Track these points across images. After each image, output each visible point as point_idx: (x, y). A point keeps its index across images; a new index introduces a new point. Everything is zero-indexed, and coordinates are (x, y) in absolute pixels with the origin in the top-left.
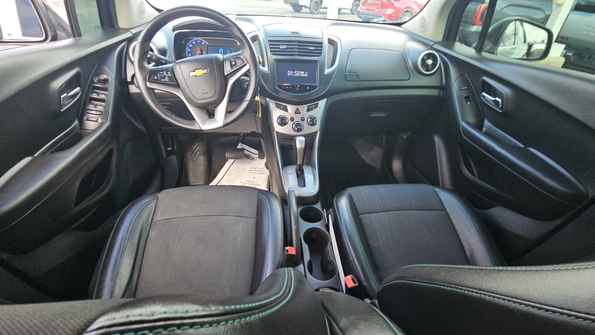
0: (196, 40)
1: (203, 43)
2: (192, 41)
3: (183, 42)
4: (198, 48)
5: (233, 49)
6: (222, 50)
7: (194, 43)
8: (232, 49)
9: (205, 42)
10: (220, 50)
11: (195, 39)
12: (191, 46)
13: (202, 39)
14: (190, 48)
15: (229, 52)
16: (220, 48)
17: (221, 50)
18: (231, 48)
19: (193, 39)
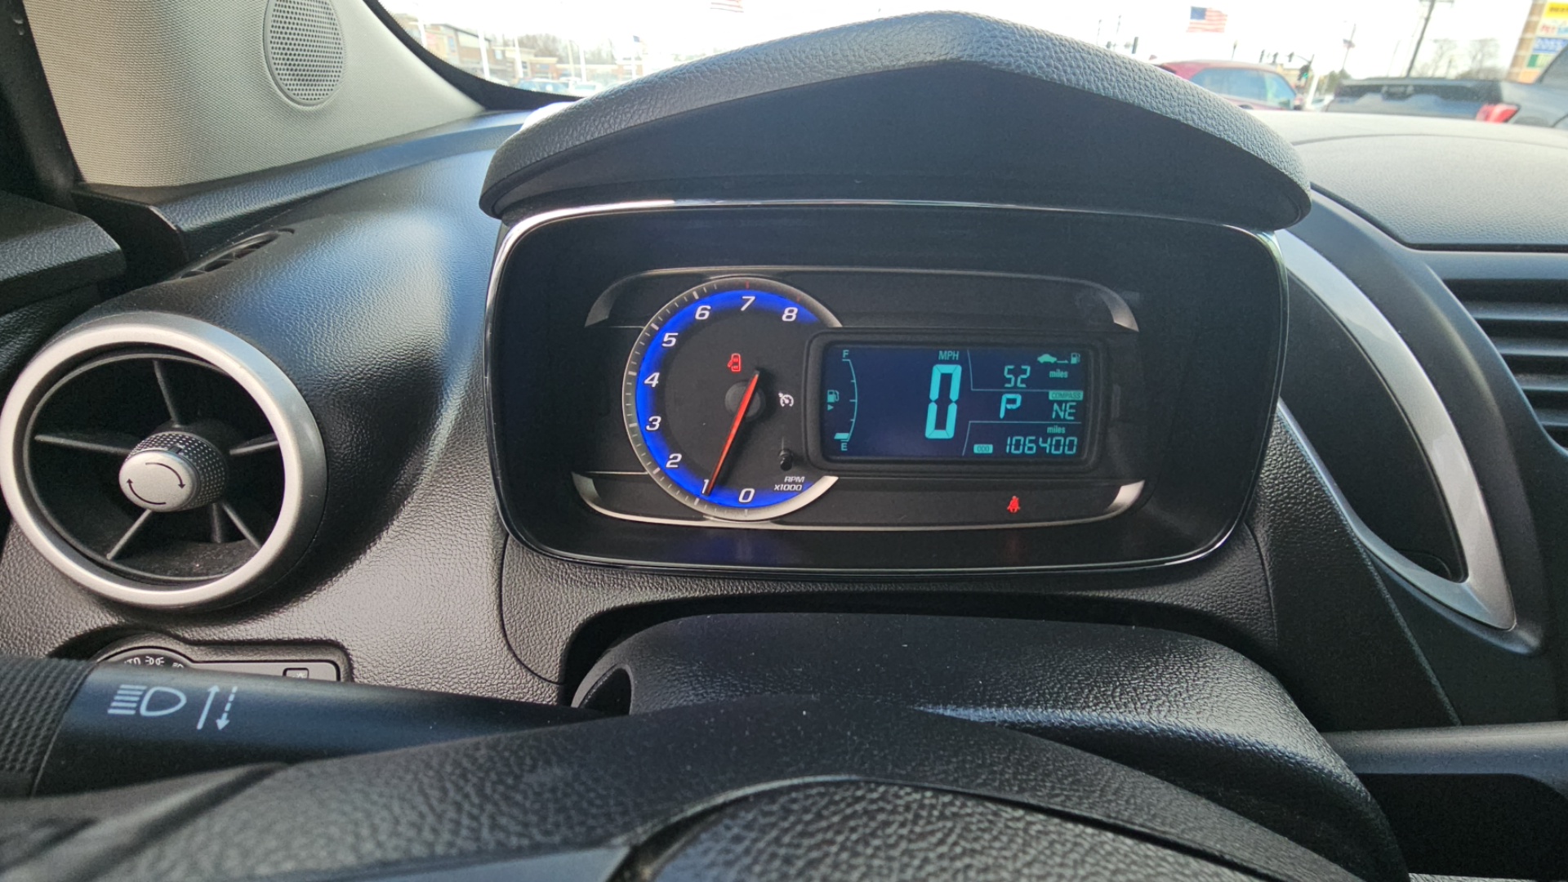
0: (722, 289)
1: (790, 314)
2: (684, 295)
3: (598, 313)
4: (735, 362)
5: (1054, 367)
6: (956, 371)
7: (702, 313)
8: (1049, 367)
9: (802, 305)
10: (938, 371)
11: (714, 281)
12: (670, 339)
13: (782, 277)
14: (662, 361)
15: (1015, 389)
16: (942, 355)
17: (946, 379)
18: (1046, 358)
19: (700, 278)
